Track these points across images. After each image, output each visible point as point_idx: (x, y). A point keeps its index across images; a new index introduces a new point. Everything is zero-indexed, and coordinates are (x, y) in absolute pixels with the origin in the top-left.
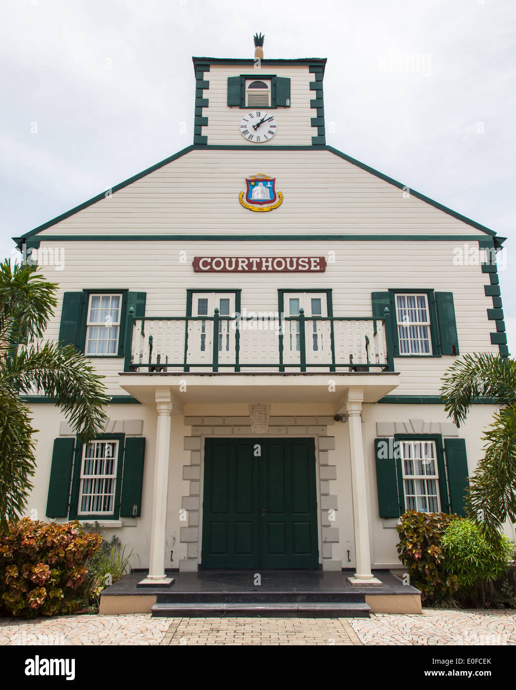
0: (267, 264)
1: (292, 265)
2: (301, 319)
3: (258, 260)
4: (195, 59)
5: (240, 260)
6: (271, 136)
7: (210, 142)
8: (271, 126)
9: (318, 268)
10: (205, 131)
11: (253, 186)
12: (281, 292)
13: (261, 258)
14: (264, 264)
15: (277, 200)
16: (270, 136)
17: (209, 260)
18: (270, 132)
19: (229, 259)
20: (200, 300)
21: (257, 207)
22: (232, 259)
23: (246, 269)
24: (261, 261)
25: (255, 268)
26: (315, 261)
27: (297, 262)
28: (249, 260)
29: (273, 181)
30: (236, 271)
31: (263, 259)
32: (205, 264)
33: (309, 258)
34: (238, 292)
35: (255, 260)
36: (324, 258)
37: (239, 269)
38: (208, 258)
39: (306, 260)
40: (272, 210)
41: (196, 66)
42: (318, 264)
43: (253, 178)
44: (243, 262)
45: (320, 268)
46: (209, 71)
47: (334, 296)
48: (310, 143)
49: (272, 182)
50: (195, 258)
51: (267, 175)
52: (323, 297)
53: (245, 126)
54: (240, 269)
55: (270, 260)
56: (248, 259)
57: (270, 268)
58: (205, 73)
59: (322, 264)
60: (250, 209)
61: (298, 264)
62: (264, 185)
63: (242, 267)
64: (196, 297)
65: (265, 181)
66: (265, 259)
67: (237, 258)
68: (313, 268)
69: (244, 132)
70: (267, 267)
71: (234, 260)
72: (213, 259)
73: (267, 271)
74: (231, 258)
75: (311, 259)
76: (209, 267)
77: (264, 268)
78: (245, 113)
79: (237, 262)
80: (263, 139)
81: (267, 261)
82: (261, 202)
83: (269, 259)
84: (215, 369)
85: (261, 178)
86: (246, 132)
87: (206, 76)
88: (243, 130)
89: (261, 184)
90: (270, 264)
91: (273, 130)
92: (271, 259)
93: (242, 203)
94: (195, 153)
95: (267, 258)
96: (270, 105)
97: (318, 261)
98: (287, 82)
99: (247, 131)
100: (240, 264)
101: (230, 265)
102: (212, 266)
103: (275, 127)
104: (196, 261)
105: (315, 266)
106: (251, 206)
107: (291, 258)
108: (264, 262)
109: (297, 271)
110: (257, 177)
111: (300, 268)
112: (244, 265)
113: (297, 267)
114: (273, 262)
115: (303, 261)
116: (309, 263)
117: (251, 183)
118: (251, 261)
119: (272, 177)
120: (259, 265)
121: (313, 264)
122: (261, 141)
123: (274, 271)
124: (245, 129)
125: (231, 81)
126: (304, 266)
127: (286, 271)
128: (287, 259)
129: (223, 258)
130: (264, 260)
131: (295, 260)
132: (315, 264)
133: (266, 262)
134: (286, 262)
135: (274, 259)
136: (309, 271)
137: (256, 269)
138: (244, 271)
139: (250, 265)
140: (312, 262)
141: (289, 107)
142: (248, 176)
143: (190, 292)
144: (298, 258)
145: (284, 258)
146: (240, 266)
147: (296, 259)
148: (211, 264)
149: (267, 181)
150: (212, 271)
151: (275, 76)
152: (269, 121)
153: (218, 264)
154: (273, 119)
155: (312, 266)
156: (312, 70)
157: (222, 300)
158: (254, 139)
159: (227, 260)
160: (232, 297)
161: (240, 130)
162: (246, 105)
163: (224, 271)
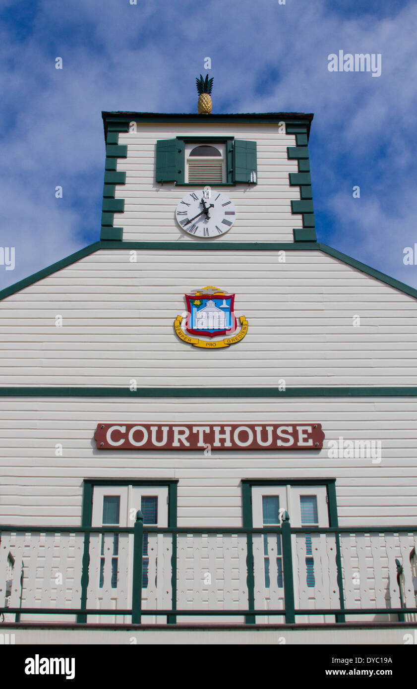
0: (222, 436)
1: (265, 439)
2: (284, 532)
3: (208, 430)
4: (105, 115)
5: (176, 429)
6: (227, 227)
7: (126, 238)
8: (227, 213)
9: (310, 443)
10: (118, 221)
11: (199, 307)
12: (248, 484)
13: (211, 426)
14: (218, 436)
15: (239, 328)
16: (225, 228)
17: (123, 430)
18: (225, 222)
19: (156, 428)
20: (107, 499)
21: (203, 340)
22: (163, 428)
23: (187, 444)
24: (212, 432)
25: (201, 444)
26: (305, 432)
27: (274, 432)
28: (191, 430)
29: (231, 298)
30: (168, 449)
31: (215, 428)
32: (116, 436)
33: (294, 426)
34: (171, 484)
35: (201, 429)
36: (320, 425)
37: (174, 445)
38: (121, 425)
39: (290, 429)
40: (230, 345)
41: (106, 125)
42: (310, 436)
43: (198, 294)
44: (181, 433)
45: (314, 443)
46: (127, 132)
47: (339, 490)
48: (290, 239)
49: (230, 300)
50: (99, 425)
51: (221, 289)
52: (321, 492)
53: (185, 213)
54: (176, 444)
55: (228, 430)
56: (190, 427)
57: (228, 444)
58: (121, 135)
59: (317, 435)
60: (193, 345)
61: (276, 437)
62: (217, 305)
63: (180, 440)
64: (99, 493)
65: (218, 298)
66: (219, 428)
67: (171, 426)
68: (301, 443)
69: (182, 222)
70: (223, 441)
71: (165, 430)
72: (129, 427)
73: (223, 449)
74: (160, 426)
75: (298, 428)
76: (122, 441)
77: (217, 444)
78: (185, 194)
79: (171, 434)
80: (213, 233)
81: (222, 432)
82: (212, 332)
83: (226, 428)
84: (136, 619)
85: (211, 293)
86: (185, 222)
87: (123, 139)
88: (180, 218)
89: (211, 303)
90: (227, 436)
91: (229, 218)
92: (230, 428)
93: (177, 334)
94: (102, 256)
95: (222, 426)
96: (224, 181)
97: (310, 430)
98: (251, 148)
99: (187, 220)
100: (176, 436)
101: (159, 439)
102: (127, 441)
103: (233, 213)
104: (102, 429)
105: (305, 440)
106: (194, 339)
107: (264, 426)
108: (217, 432)
109: (274, 449)
110: (204, 293)
111: (280, 443)
112: (183, 438)
113: (274, 441)
114: (232, 433)
115: (284, 432)
116: (295, 434)
117: (193, 301)
118: (195, 430)
119: (229, 291)
120: (209, 438)
121: (301, 436)
122: (211, 236)
123: (235, 449)
124: (185, 217)
125: (162, 147)
126: (287, 440)
127: (255, 448)
128: (256, 428)
129: (147, 427)
130: (217, 430)
131: (270, 430)
132: (306, 436)
133: (220, 433)
134: (255, 433)
135: (234, 427)
136: (295, 449)
137: (203, 445)
138: (182, 449)
139: (193, 438)
140: (300, 433)
141: (254, 184)
142: (189, 291)
143: (90, 484)
144: (276, 427)
145: (252, 427)
146: (176, 441)
147: (272, 428)
148: (125, 436)
149: (222, 298)
150: (127, 448)
151: (232, 138)
152: (224, 205)
153: (138, 436)
154: (229, 203)
155: (301, 439)
156: (290, 130)
157: (145, 499)
158: (199, 233)
159: (154, 430)
160: (162, 493)
161: (175, 219)
162: (187, 181)
163: (149, 448)
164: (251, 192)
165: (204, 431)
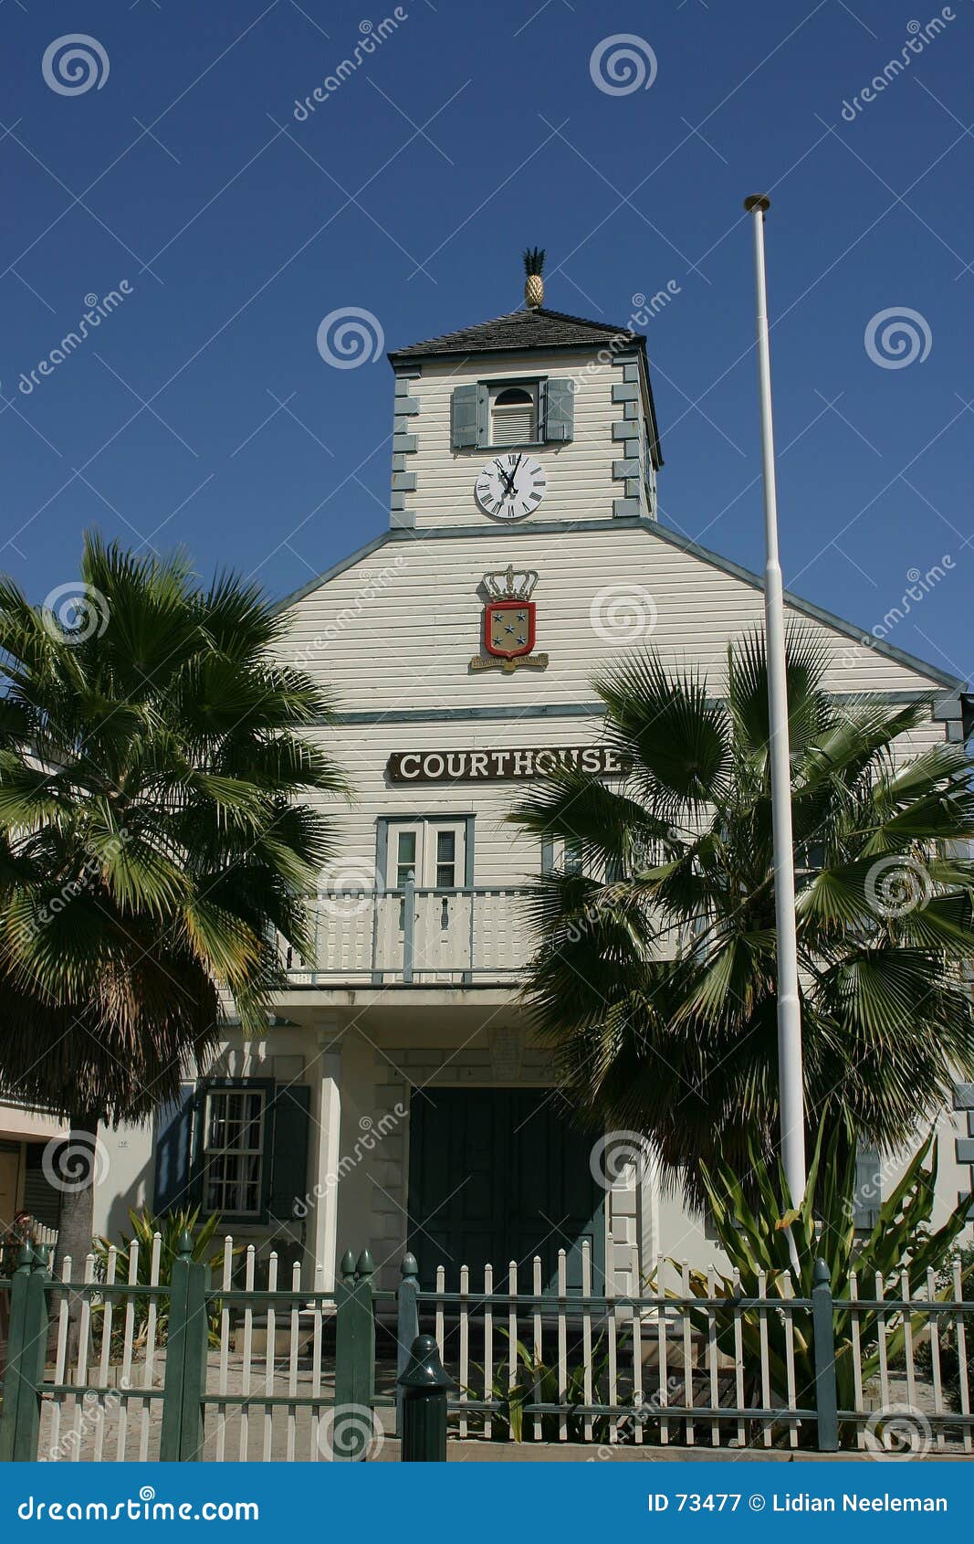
0: (524, 763)
1: (568, 764)
3: (507, 756)
5: (474, 756)
6: (536, 503)
7: (419, 523)
8: (536, 484)
9: (618, 768)
10: (409, 501)
13: (512, 752)
14: (518, 763)
16: (533, 504)
17: (417, 759)
18: (535, 496)
19: (453, 756)
20: (403, 836)
22: (460, 756)
23: (486, 773)
24: (513, 758)
25: (500, 772)
26: (612, 755)
27: (580, 756)
28: (490, 757)
30: (466, 779)
31: (516, 754)
32: (411, 766)
35: (500, 755)
37: (471, 774)
38: (415, 754)
39: (596, 753)
41: (395, 369)
42: (618, 759)
44: (480, 760)
45: (622, 768)
46: (418, 378)
48: (608, 514)
50: (393, 755)
53: (487, 487)
54: (474, 773)
55: (529, 754)
56: (489, 753)
57: (529, 771)
58: (411, 383)
61: (580, 762)
63: (477, 769)
64: (395, 831)
66: (520, 754)
67: (468, 753)
68: (607, 769)
69: (483, 500)
70: (523, 768)
71: (462, 757)
72: (424, 755)
73: (524, 778)
74: (456, 753)
76: (417, 772)
77: (517, 772)
78: (487, 459)
79: (468, 761)
80: (519, 512)
81: (523, 758)
83: (527, 753)
86: (488, 498)
87: (412, 388)
88: (481, 494)
90: (528, 763)
91: (538, 490)
92: (532, 753)
94: (391, 548)
95: (523, 751)
98: (568, 388)
99: (490, 496)
100: (474, 764)
101: (456, 768)
102: (422, 770)
103: (543, 483)
104: (395, 760)
107: (569, 750)
108: (518, 758)
112: (481, 766)
114: (534, 758)
115: (591, 756)
116: (602, 759)
118: (494, 758)
120: (509, 765)
121: (609, 760)
122: (516, 515)
123: (536, 777)
124: (487, 492)
125: (460, 396)
126: (593, 765)
127: (558, 774)
128: (560, 753)
129: (444, 755)
130: (518, 755)
131: (575, 753)
132: (613, 760)
133: (521, 760)
134: (558, 757)
135: (536, 751)
137: (503, 773)
138: (480, 779)
139: (492, 766)
140: (608, 755)
141: (569, 441)
143: (384, 821)
144: (582, 750)
145: (556, 751)
146: (474, 769)
147: (577, 752)
148: (420, 766)
150: (422, 780)
151: (545, 378)
152: (532, 473)
153: (434, 766)
154: (540, 469)
155: (608, 764)
156: (617, 361)
157: (442, 835)
158: (503, 513)
159: (451, 757)
160: (458, 828)
161: (475, 495)
162: (491, 443)
163: (445, 779)
164: (565, 452)
165: (504, 757)
